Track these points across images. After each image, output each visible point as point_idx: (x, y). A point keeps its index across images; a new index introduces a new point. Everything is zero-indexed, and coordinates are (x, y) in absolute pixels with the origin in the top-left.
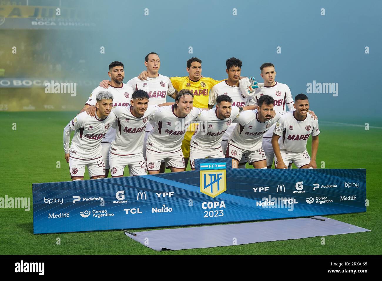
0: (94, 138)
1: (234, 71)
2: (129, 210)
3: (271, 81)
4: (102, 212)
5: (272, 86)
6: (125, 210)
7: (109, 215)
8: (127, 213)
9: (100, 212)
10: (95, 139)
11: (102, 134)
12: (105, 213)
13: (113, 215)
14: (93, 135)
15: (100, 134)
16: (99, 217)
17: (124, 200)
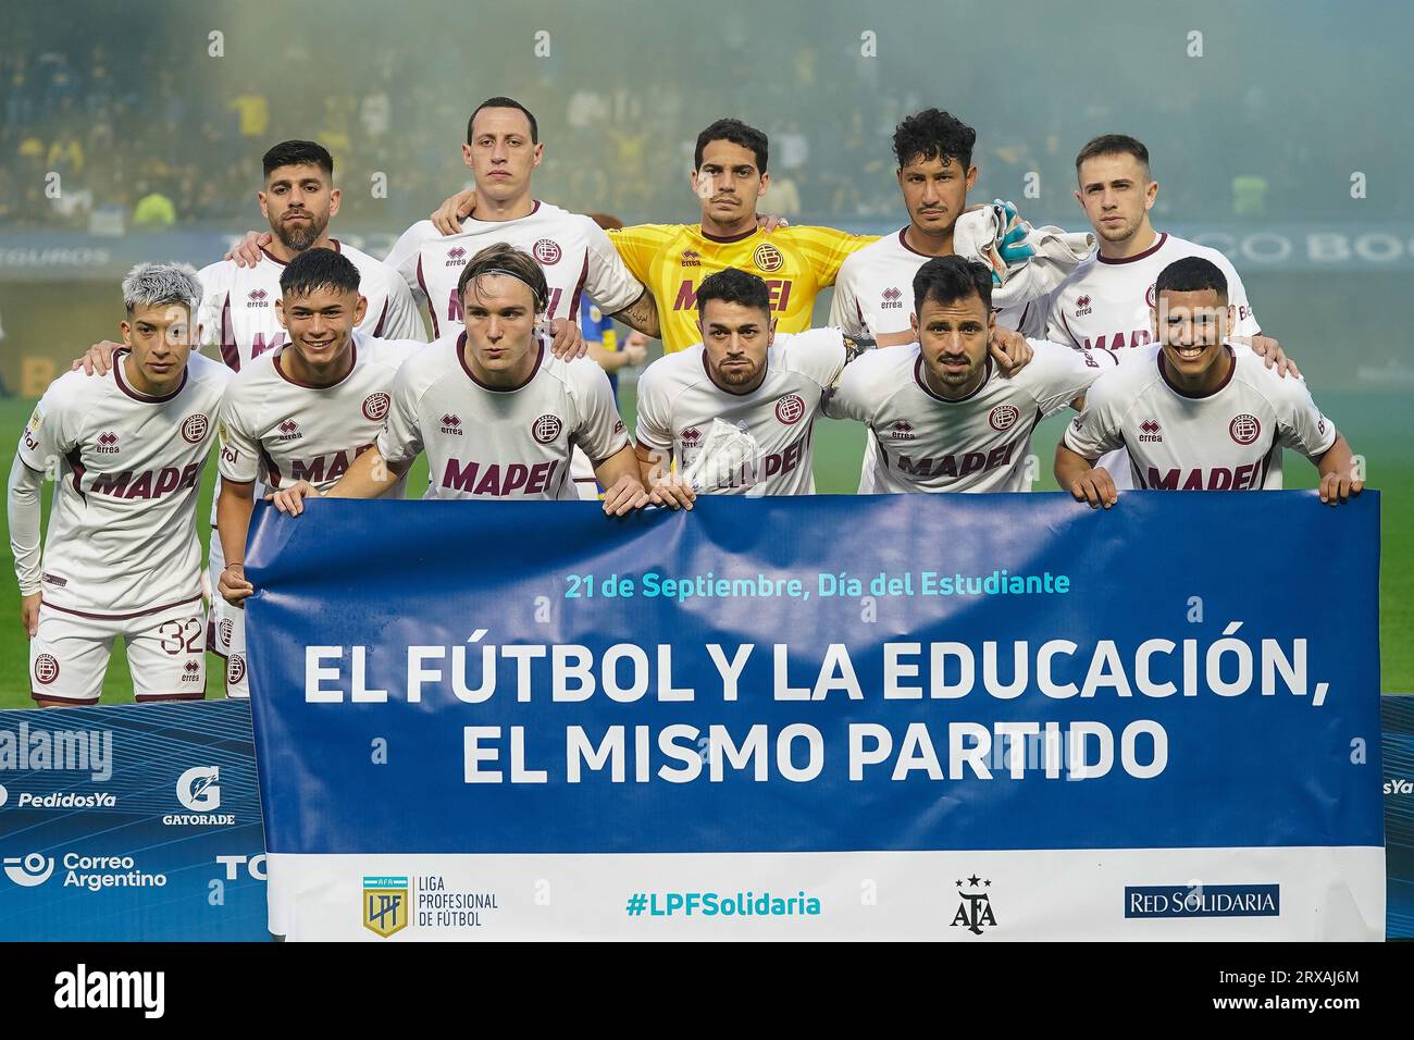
0: (139, 494)
1: (921, 178)
2: (243, 859)
3: (1113, 228)
4: (107, 863)
5: (1128, 256)
6: (220, 859)
7: (141, 880)
8: (232, 874)
9: (99, 864)
10: (146, 496)
11: (175, 471)
12: (122, 871)
13: (160, 880)
14: (126, 475)
15: (165, 471)
16: (95, 887)
17: (216, 812)
